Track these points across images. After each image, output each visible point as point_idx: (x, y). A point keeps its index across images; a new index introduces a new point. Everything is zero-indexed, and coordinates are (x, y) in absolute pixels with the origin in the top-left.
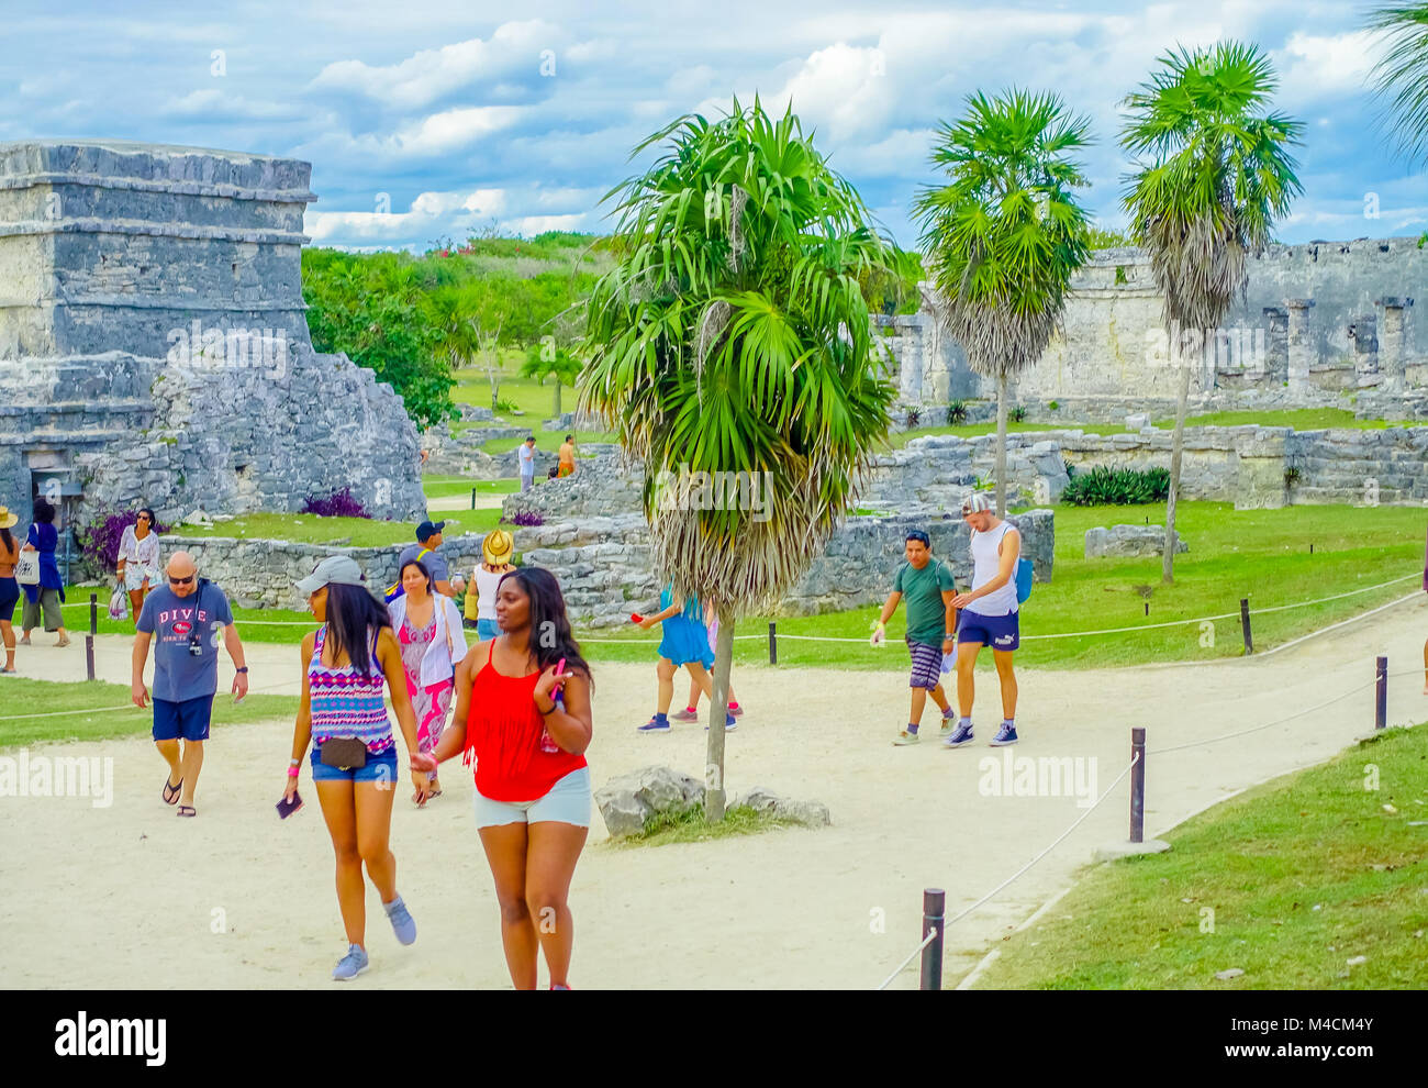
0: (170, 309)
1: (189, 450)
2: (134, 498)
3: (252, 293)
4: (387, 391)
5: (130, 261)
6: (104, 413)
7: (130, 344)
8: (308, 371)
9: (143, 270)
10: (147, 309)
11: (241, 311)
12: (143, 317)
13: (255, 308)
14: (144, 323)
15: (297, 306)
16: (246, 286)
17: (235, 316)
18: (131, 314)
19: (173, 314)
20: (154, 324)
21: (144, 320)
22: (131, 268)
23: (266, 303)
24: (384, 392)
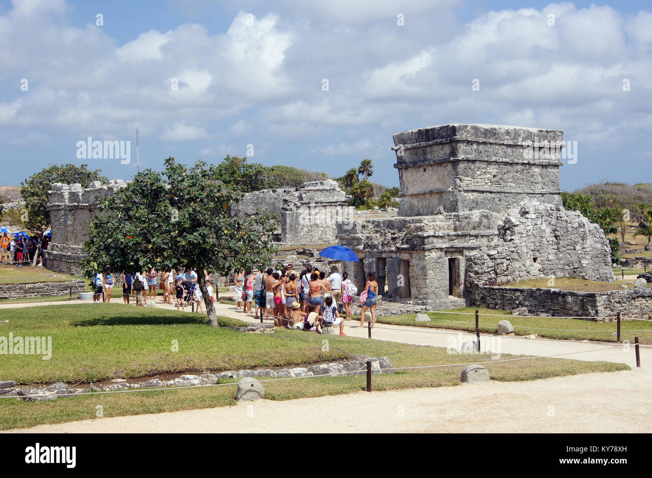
0: (505, 193)
1: (513, 251)
2: (491, 271)
3: (540, 186)
4: (597, 227)
5: (488, 173)
6: (478, 236)
7: (489, 207)
8: (563, 218)
9: (494, 176)
10: (496, 192)
11: (534, 194)
12: (493, 195)
13: (540, 192)
14: (494, 198)
15: (557, 192)
16: (536, 183)
17: (531, 195)
18: (489, 195)
19: (507, 195)
20: (498, 199)
21: (495, 197)
22: (489, 175)
23: (544, 190)
24: (595, 227)
